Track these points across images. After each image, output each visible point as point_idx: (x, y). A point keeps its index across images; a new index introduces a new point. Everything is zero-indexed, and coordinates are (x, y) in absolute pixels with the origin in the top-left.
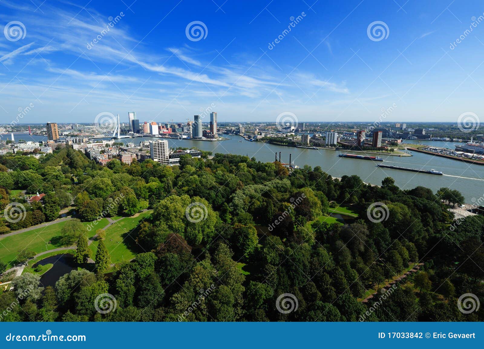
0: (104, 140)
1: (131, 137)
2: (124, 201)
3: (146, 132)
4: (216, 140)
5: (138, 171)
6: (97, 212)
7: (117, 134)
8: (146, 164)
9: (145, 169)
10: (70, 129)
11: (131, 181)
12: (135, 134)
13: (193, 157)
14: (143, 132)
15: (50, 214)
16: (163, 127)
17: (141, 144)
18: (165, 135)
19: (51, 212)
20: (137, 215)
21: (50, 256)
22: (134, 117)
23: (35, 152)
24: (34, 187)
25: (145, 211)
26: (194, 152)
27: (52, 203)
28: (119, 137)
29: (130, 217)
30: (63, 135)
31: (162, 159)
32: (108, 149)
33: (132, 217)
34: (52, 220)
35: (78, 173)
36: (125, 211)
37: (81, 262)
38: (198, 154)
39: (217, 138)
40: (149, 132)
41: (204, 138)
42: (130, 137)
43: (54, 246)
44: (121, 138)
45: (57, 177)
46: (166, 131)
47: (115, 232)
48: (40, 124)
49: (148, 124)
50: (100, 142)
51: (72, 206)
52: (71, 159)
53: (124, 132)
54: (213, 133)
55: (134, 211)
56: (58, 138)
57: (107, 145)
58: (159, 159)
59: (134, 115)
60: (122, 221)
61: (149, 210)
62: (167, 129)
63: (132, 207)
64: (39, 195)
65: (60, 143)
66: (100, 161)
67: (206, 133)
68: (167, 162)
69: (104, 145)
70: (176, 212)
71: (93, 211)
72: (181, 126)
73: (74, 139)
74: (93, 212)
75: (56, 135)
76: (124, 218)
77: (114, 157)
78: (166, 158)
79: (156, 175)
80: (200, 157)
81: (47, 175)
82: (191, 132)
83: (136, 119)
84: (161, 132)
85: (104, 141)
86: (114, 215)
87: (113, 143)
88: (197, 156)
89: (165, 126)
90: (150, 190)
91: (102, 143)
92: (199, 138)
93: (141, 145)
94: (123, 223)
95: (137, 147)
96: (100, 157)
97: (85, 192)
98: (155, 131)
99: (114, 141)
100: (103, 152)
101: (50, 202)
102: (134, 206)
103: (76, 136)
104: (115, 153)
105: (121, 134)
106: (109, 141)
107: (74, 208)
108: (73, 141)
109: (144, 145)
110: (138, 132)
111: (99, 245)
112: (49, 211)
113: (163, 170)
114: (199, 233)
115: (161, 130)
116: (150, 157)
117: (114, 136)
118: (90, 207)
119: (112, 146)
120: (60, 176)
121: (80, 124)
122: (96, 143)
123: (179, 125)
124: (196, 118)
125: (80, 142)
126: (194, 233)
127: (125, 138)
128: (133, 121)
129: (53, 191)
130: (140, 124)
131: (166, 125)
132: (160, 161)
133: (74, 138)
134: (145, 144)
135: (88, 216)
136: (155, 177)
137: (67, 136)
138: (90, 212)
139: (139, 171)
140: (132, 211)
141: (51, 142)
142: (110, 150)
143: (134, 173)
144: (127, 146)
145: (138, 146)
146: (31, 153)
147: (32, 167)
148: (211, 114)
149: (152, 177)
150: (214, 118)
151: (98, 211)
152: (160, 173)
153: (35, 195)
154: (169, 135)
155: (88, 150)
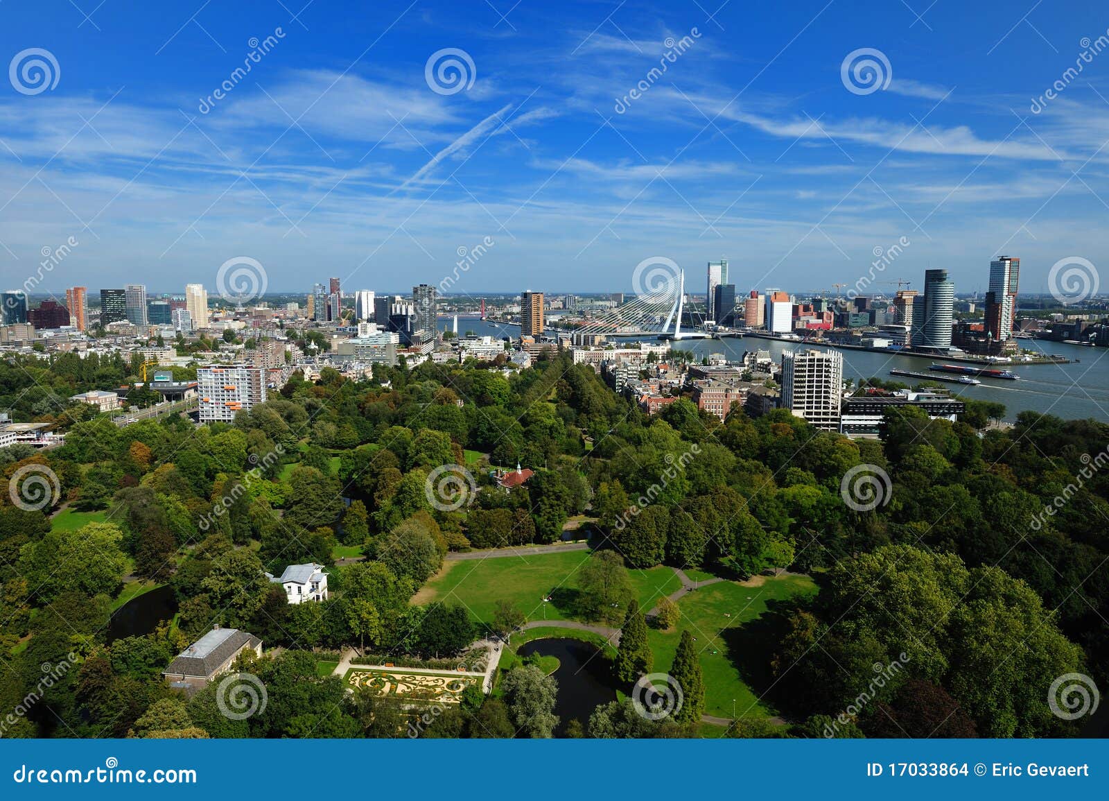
0: (645, 341)
1: (710, 336)
2: (724, 529)
3: (752, 323)
4: (1009, 360)
5: (749, 443)
6: (653, 545)
7: (673, 326)
8: (773, 424)
9: (770, 438)
10: (559, 308)
11: (734, 471)
12: (720, 328)
13: (933, 418)
14: (743, 324)
15: (546, 526)
16: (806, 309)
17: (746, 358)
18: (814, 334)
19: (549, 519)
20: (756, 581)
21: (552, 636)
22: (723, 277)
23: (500, 362)
24: (507, 449)
25: (781, 574)
26: (933, 401)
27: (553, 497)
28: (679, 335)
29: (736, 583)
30: (548, 324)
31: (816, 414)
32: (658, 369)
33: (744, 584)
34: (549, 542)
35: (598, 427)
36: (721, 560)
37: (626, 677)
38: (951, 409)
39: (1013, 353)
40: (760, 321)
41: (957, 353)
42: (706, 335)
43: (556, 612)
44: (683, 339)
45: (551, 432)
46: (814, 320)
47: (700, 617)
48: (499, 295)
49: (761, 298)
50: (633, 347)
51: (587, 513)
52: (574, 387)
53: (690, 321)
54: (996, 334)
55: (752, 566)
56: (541, 331)
57: (652, 357)
58: (808, 413)
59: (723, 271)
60: (715, 587)
61: (792, 574)
62: (820, 316)
63: (746, 553)
64: (520, 472)
65: (546, 344)
66: (643, 401)
67: (964, 335)
68: (833, 425)
69: (645, 357)
70: (916, 604)
71: (644, 541)
72: (868, 307)
73: (575, 335)
74: (643, 543)
75: (538, 324)
76: (720, 579)
77: (677, 392)
78: (831, 410)
79: (807, 464)
80: (953, 418)
81: (531, 422)
82: (908, 329)
83: (727, 283)
84: (799, 325)
85: (643, 345)
86: (693, 565)
87: (665, 351)
88: (944, 414)
89: (811, 307)
90: (795, 509)
91: (640, 349)
92: (936, 350)
93: (746, 363)
94: (718, 595)
95: (734, 368)
96: (640, 389)
97: (617, 483)
98: (782, 320)
99: (669, 347)
100: (645, 375)
101: (551, 493)
102: (753, 551)
103: (576, 327)
104: (676, 382)
105: (684, 327)
106: (658, 345)
107: (593, 520)
108: (572, 340)
109: (754, 361)
110: (729, 322)
111: (682, 646)
112: (546, 517)
113: (833, 451)
114: (1001, 705)
115: (799, 319)
116: (778, 401)
117: (665, 330)
118: (638, 527)
119: (664, 359)
120: (557, 430)
121: (581, 295)
122: (626, 347)
123: (860, 303)
124: (934, 278)
125: (587, 343)
126: (981, 702)
127: (694, 338)
128: (719, 289)
129: (544, 466)
130: (737, 299)
131: (817, 303)
132: (811, 420)
133: (574, 333)
134: (759, 361)
135: (631, 551)
136: (804, 469)
137: (555, 325)
138: (637, 542)
139: (755, 444)
140: (745, 564)
141: (529, 340)
142: (662, 371)
143: (738, 447)
144: (705, 363)
145: (736, 365)
146: (491, 364)
147: (497, 398)
148: (993, 264)
149: (795, 469)
150: (1006, 278)
151: (656, 543)
152: (821, 459)
153: (512, 471)
154: (826, 334)
155: (611, 367)
